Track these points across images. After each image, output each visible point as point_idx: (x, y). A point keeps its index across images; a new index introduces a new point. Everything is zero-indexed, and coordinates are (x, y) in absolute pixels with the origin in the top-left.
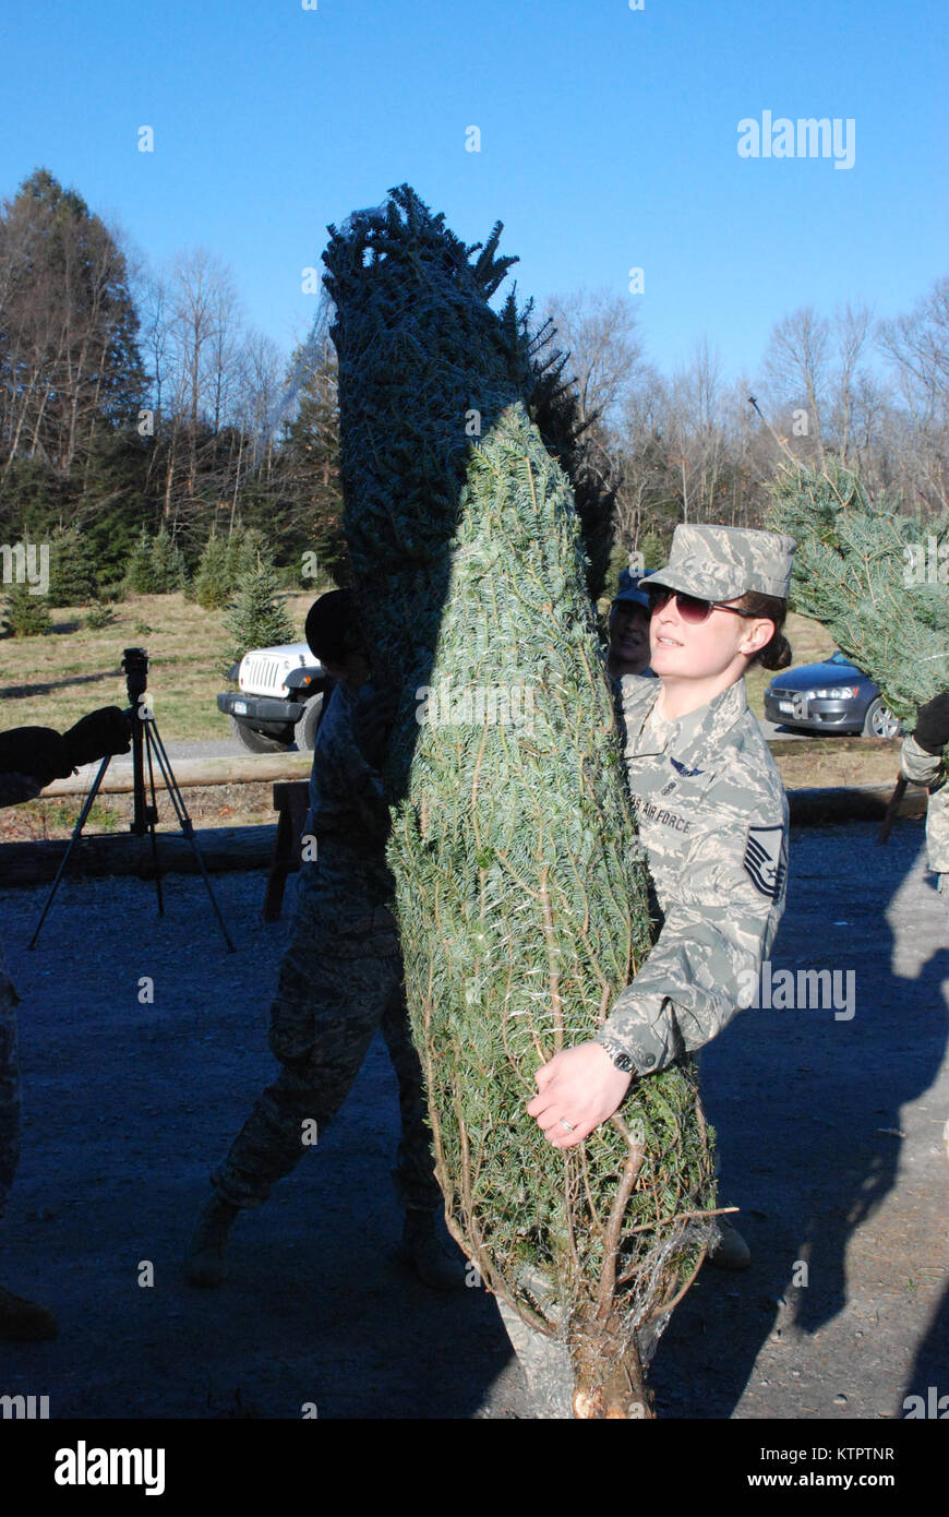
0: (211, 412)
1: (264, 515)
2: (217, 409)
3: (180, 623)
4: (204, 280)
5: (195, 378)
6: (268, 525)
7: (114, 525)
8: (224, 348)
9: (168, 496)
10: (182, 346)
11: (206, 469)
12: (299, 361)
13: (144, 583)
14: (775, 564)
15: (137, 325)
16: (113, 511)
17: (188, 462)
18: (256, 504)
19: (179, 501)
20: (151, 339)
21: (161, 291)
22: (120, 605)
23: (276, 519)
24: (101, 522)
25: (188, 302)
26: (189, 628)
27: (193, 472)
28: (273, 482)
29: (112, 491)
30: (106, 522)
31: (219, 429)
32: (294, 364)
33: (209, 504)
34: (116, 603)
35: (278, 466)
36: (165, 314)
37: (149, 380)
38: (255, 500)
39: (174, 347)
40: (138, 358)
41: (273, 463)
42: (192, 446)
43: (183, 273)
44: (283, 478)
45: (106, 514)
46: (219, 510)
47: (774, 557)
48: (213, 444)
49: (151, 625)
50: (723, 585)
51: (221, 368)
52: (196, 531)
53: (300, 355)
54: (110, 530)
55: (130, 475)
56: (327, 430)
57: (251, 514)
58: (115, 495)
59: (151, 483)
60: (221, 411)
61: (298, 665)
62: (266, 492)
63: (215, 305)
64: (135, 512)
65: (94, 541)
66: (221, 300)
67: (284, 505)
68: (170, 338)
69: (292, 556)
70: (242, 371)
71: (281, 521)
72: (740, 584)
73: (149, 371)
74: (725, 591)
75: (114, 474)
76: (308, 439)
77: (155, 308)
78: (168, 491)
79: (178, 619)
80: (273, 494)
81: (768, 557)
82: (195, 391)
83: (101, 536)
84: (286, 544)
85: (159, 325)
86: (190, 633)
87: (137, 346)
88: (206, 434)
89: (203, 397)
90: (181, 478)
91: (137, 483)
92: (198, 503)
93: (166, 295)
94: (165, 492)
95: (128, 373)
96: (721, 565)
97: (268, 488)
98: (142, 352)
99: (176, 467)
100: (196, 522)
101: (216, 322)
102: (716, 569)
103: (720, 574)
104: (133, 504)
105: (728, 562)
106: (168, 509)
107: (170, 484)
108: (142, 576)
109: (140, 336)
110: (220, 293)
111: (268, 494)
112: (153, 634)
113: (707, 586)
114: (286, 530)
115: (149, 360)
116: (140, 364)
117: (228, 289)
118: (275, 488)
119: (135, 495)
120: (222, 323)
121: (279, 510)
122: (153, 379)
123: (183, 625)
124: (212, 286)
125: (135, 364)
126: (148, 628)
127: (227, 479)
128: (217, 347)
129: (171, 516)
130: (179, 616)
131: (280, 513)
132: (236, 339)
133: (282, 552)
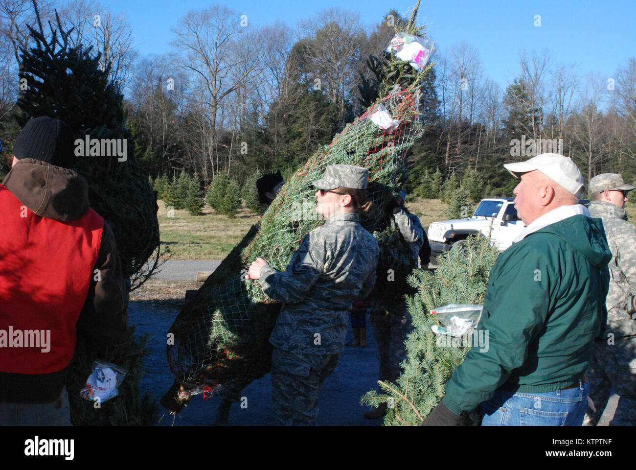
0: (468, 117)
1: (491, 164)
2: (471, 115)
3: (436, 212)
4: (465, 57)
5: (461, 101)
6: (493, 169)
7: (422, 168)
8: (475, 87)
9: (447, 155)
10: (454, 87)
11: (465, 143)
12: (509, 92)
13: (426, 194)
14: (350, 178)
15: (435, 77)
16: (421, 161)
17: (457, 139)
18: (487, 159)
19: (452, 157)
20: (441, 84)
21: (445, 62)
22: (413, 204)
23: (497, 166)
24: (416, 167)
25: (458, 66)
26: (439, 214)
27: (459, 144)
28: (496, 148)
29: (422, 153)
30: (418, 167)
31: (472, 124)
32: (507, 93)
33: (466, 158)
34: (412, 202)
35: (498, 141)
36: (447, 73)
37: (440, 102)
38: (487, 157)
39: (450, 87)
40: (435, 93)
41: (496, 140)
42: (459, 131)
43: (456, 54)
44: (501, 147)
45: (418, 163)
46: (470, 161)
47: (349, 175)
48: (469, 131)
49: (423, 213)
50: (330, 184)
51: (473, 96)
52: (460, 171)
53: (510, 89)
54: (420, 170)
55: (430, 145)
56: (521, 124)
57: (485, 163)
58: (423, 154)
59: (439, 149)
60: (472, 116)
61: (450, 228)
62: (492, 153)
63: (471, 67)
64: (431, 163)
65: (413, 175)
66: (473, 66)
67: (501, 159)
68: (449, 83)
69: (504, 183)
70: (482, 97)
71: (499, 167)
72: (337, 184)
73: (440, 98)
74: (330, 186)
75: (422, 145)
76: (513, 128)
77: (443, 70)
78: (447, 152)
79: (436, 210)
80: (496, 154)
81: (346, 175)
82: (461, 107)
83: (416, 173)
84: (501, 177)
85: (445, 78)
86: (439, 216)
87: (435, 87)
88: (466, 126)
89: (464, 109)
90: (453, 147)
91: (433, 149)
92: (461, 158)
93: (448, 64)
94: (446, 153)
95: (430, 99)
96: (331, 178)
97: (494, 151)
98: (437, 90)
99: (451, 142)
100: (460, 167)
101: (471, 75)
102: (330, 179)
103: (330, 181)
104: (431, 159)
105: (333, 177)
106: (447, 161)
107: (448, 149)
108: (426, 191)
109: (436, 83)
110: (473, 62)
111: (493, 154)
112: (422, 216)
113: (324, 185)
114: (501, 171)
115: (440, 92)
116: (436, 95)
117: (477, 60)
118: (497, 151)
119: (432, 155)
120: (474, 76)
121: (499, 161)
122: (441, 102)
123: (438, 213)
124: (469, 59)
125: (433, 95)
126: (421, 214)
127: (474, 147)
128: (471, 87)
129: (448, 164)
130: (437, 209)
131: (499, 163)
132: (481, 83)
133: (499, 181)
